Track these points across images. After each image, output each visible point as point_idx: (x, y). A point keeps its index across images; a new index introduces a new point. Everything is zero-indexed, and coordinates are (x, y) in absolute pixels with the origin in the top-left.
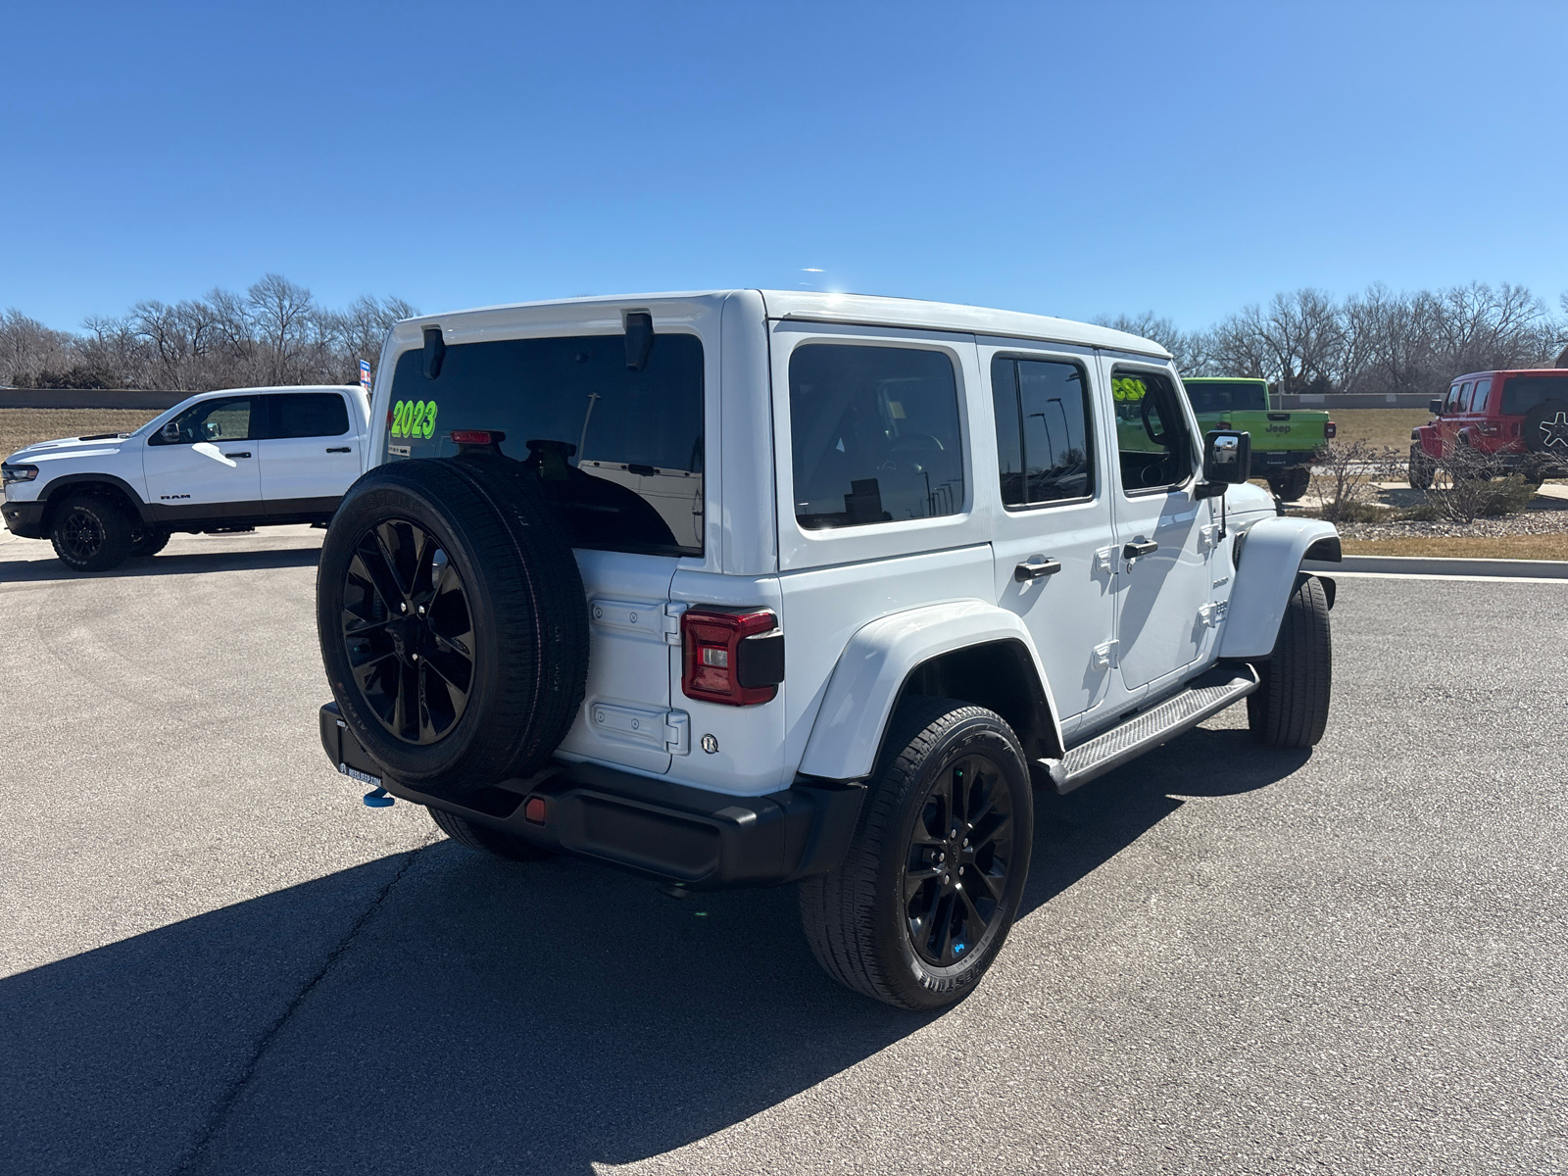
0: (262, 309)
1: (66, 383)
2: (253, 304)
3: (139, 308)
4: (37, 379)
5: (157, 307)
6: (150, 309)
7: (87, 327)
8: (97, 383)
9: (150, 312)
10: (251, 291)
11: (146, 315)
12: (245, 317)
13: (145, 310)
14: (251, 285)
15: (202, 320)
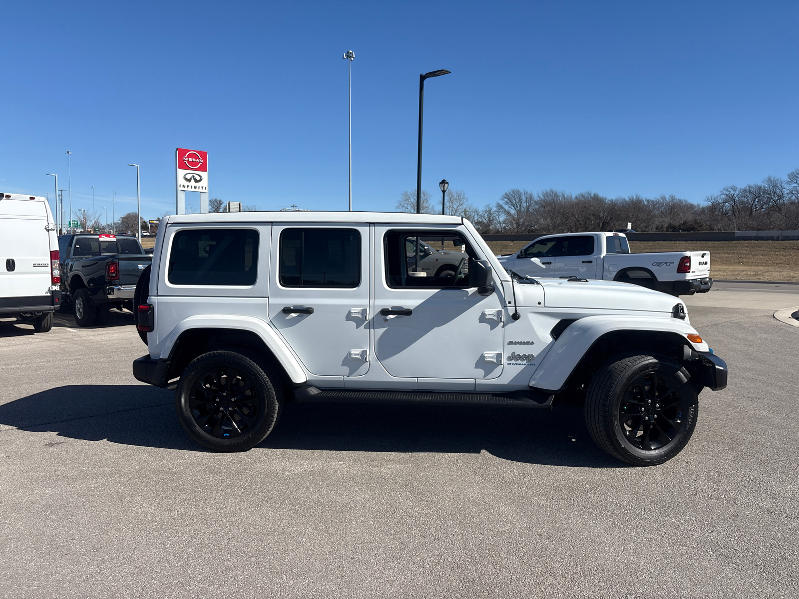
0: (795, 185)
1: (680, 229)
2: (789, 183)
3: (724, 189)
4: (667, 227)
5: (734, 189)
6: (730, 190)
7: (706, 201)
8: (693, 229)
9: (730, 191)
10: (789, 175)
11: (728, 193)
12: (783, 190)
13: (727, 191)
14: (790, 172)
15: (757, 193)
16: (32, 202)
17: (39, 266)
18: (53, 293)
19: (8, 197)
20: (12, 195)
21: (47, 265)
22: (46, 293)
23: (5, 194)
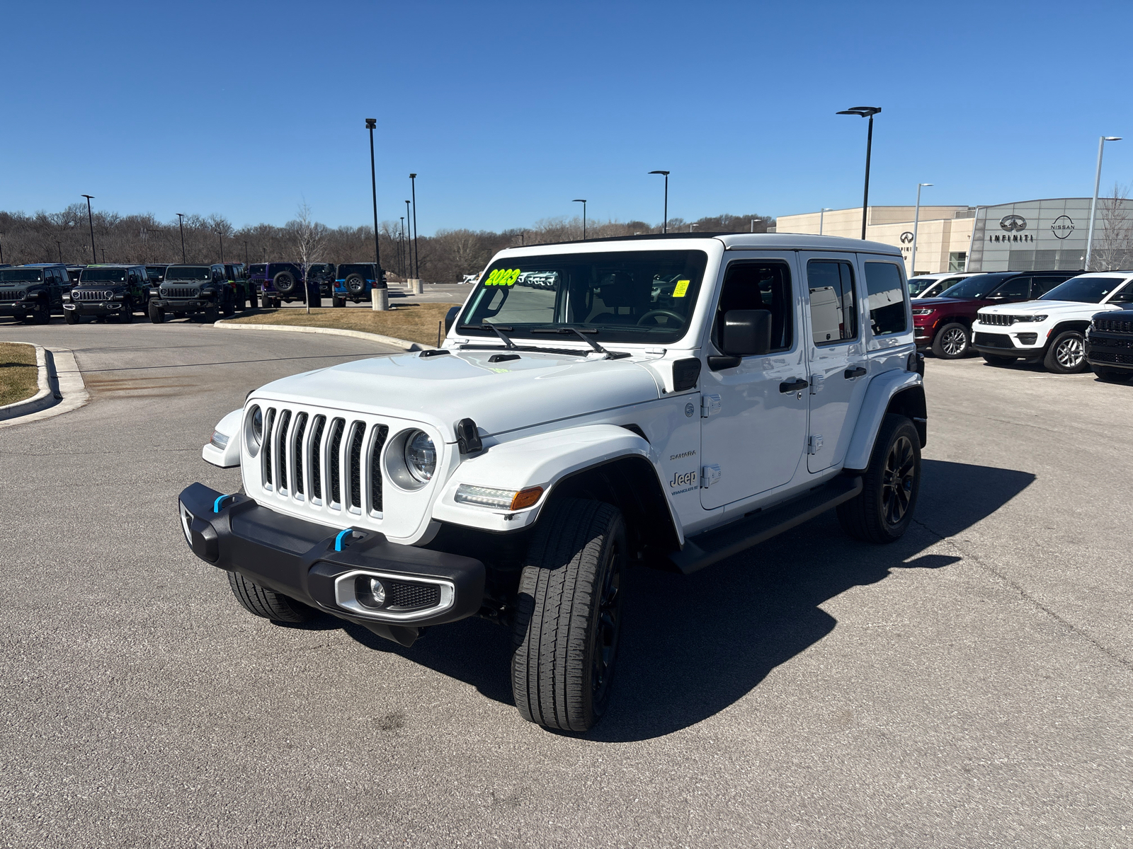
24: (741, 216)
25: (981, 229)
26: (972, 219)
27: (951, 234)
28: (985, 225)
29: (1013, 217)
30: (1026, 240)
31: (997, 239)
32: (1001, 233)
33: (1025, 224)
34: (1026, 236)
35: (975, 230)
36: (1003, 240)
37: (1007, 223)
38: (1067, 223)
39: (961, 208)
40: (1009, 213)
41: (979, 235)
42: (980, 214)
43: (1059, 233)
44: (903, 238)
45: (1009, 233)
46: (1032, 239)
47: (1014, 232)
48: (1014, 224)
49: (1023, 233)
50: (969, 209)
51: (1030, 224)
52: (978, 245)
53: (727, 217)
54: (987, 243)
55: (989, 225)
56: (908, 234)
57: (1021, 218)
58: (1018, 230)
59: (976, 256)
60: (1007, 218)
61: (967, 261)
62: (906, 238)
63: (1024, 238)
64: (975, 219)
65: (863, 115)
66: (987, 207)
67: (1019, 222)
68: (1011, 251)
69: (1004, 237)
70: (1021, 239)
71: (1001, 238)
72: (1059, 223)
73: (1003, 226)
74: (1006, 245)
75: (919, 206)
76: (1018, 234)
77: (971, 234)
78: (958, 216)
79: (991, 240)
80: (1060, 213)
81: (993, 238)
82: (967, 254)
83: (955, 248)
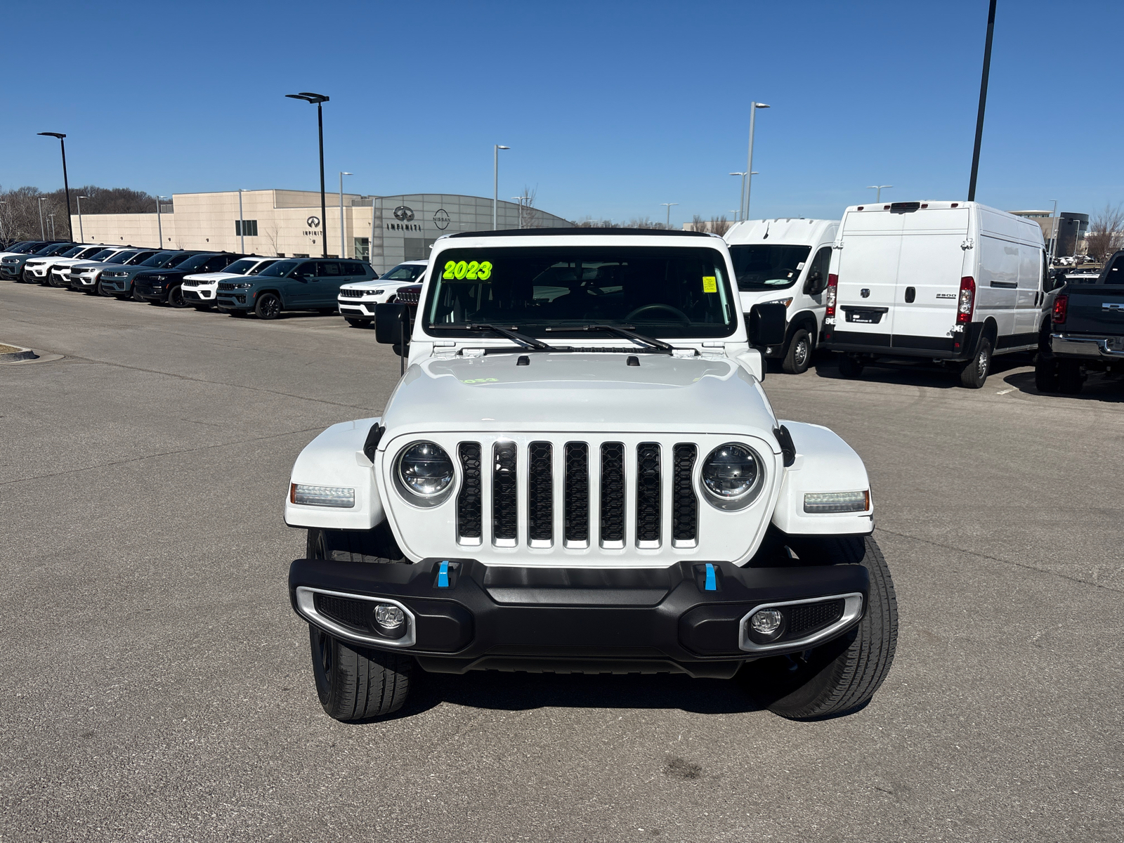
16: (954, 211)
17: (944, 297)
18: (956, 334)
19: (925, 206)
20: (929, 203)
21: (954, 296)
22: (948, 334)
23: (922, 203)
24: (111, 190)
25: (378, 217)
26: (370, 208)
27: (354, 220)
28: (382, 213)
29: (405, 208)
30: (416, 229)
31: (393, 227)
32: (396, 222)
33: (413, 215)
34: (415, 226)
35: (375, 218)
36: (398, 228)
37: (399, 213)
38: (445, 216)
39: (355, 197)
40: (400, 204)
41: (378, 222)
42: (377, 203)
43: (440, 224)
44: (310, 222)
45: (402, 223)
46: (420, 229)
47: (405, 222)
48: (405, 214)
49: (412, 223)
50: (362, 198)
51: (417, 215)
52: (378, 231)
53: (93, 190)
54: (385, 229)
55: (385, 213)
56: (315, 219)
57: (410, 209)
58: (408, 220)
59: (378, 242)
60: (399, 208)
61: (370, 246)
62: (312, 222)
63: (413, 228)
64: (373, 208)
65: (311, 101)
66: (382, 198)
67: (409, 213)
68: (405, 239)
69: (398, 225)
70: (411, 229)
71: (396, 227)
72: (439, 215)
73: (397, 216)
74: (400, 233)
75: (342, 194)
76: (409, 223)
77: (371, 222)
78: (354, 204)
79: (388, 228)
80: (438, 207)
81: (390, 226)
82: (370, 240)
83: (358, 233)
